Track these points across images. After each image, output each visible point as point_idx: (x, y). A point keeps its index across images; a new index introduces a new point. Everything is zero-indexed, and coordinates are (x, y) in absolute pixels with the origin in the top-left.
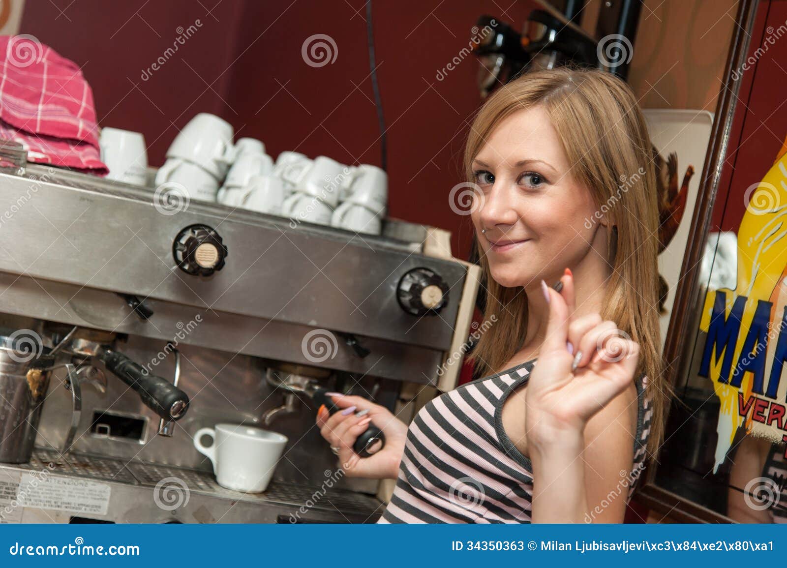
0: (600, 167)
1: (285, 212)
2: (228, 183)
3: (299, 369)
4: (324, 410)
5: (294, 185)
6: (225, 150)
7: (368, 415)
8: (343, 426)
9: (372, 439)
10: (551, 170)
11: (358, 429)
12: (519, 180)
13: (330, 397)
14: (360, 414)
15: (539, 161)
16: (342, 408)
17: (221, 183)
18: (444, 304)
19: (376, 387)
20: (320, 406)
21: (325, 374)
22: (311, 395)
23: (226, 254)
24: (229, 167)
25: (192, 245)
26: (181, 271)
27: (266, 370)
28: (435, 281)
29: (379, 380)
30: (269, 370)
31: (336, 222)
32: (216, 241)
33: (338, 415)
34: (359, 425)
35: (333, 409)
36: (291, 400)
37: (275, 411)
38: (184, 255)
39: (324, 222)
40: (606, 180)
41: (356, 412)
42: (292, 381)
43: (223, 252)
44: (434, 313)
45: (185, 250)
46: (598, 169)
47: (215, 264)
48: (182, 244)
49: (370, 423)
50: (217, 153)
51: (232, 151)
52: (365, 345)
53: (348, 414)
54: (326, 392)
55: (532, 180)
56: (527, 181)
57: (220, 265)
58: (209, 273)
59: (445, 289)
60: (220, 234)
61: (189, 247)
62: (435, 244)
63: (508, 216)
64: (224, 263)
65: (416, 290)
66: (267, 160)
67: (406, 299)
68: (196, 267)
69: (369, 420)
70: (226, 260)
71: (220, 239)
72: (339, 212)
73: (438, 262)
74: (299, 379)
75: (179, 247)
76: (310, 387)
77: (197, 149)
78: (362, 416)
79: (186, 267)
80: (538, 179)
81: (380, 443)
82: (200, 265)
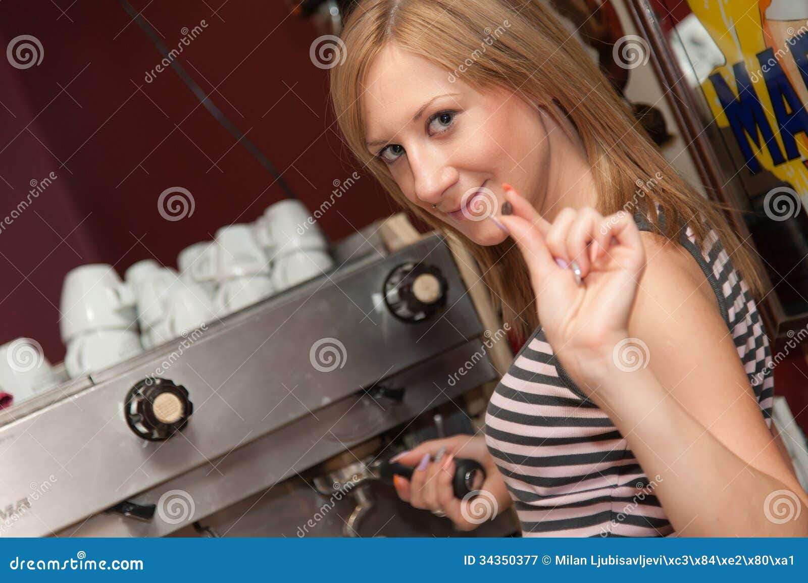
0: (496, 58)
1: (222, 312)
2: (145, 324)
3: (346, 457)
4: (399, 481)
5: (211, 280)
6: (117, 294)
7: (447, 453)
8: (430, 482)
9: (468, 475)
10: (452, 98)
11: (448, 475)
12: (428, 132)
13: (397, 463)
14: (438, 458)
15: (434, 99)
16: (416, 465)
17: (138, 330)
18: (444, 287)
19: (438, 419)
20: (392, 479)
21: (376, 444)
22: (375, 476)
23: (187, 393)
24: (134, 308)
25: (146, 408)
26: (153, 443)
27: (313, 484)
28: (420, 270)
29: (435, 411)
30: (317, 482)
31: (281, 285)
32: (167, 386)
33: (417, 475)
34: (445, 470)
35: (407, 472)
36: (360, 495)
37: (353, 518)
38: (145, 424)
39: (267, 292)
40: (512, 65)
41: (432, 459)
42: (347, 476)
43: (181, 393)
44: (441, 302)
45: (142, 419)
46: (495, 61)
47: (182, 412)
48: (135, 415)
49: (455, 459)
50: (113, 303)
51: (124, 289)
52: (396, 385)
53: (426, 468)
54: (388, 460)
55: (441, 122)
56: (437, 126)
57: (188, 408)
58: (183, 423)
59: (434, 271)
60: (167, 377)
61: (144, 411)
62: (395, 236)
63: (448, 176)
64: (191, 404)
65: (406, 293)
66: (167, 274)
67: (403, 311)
68: (166, 427)
69: (450, 458)
70: (191, 398)
71: (170, 382)
72: (278, 274)
73: (409, 250)
74: (354, 469)
75: (134, 419)
76: (371, 469)
77: (90, 315)
78: (442, 458)
79: (156, 435)
80: (446, 116)
81: (479, 474)
82: (169, 423)
